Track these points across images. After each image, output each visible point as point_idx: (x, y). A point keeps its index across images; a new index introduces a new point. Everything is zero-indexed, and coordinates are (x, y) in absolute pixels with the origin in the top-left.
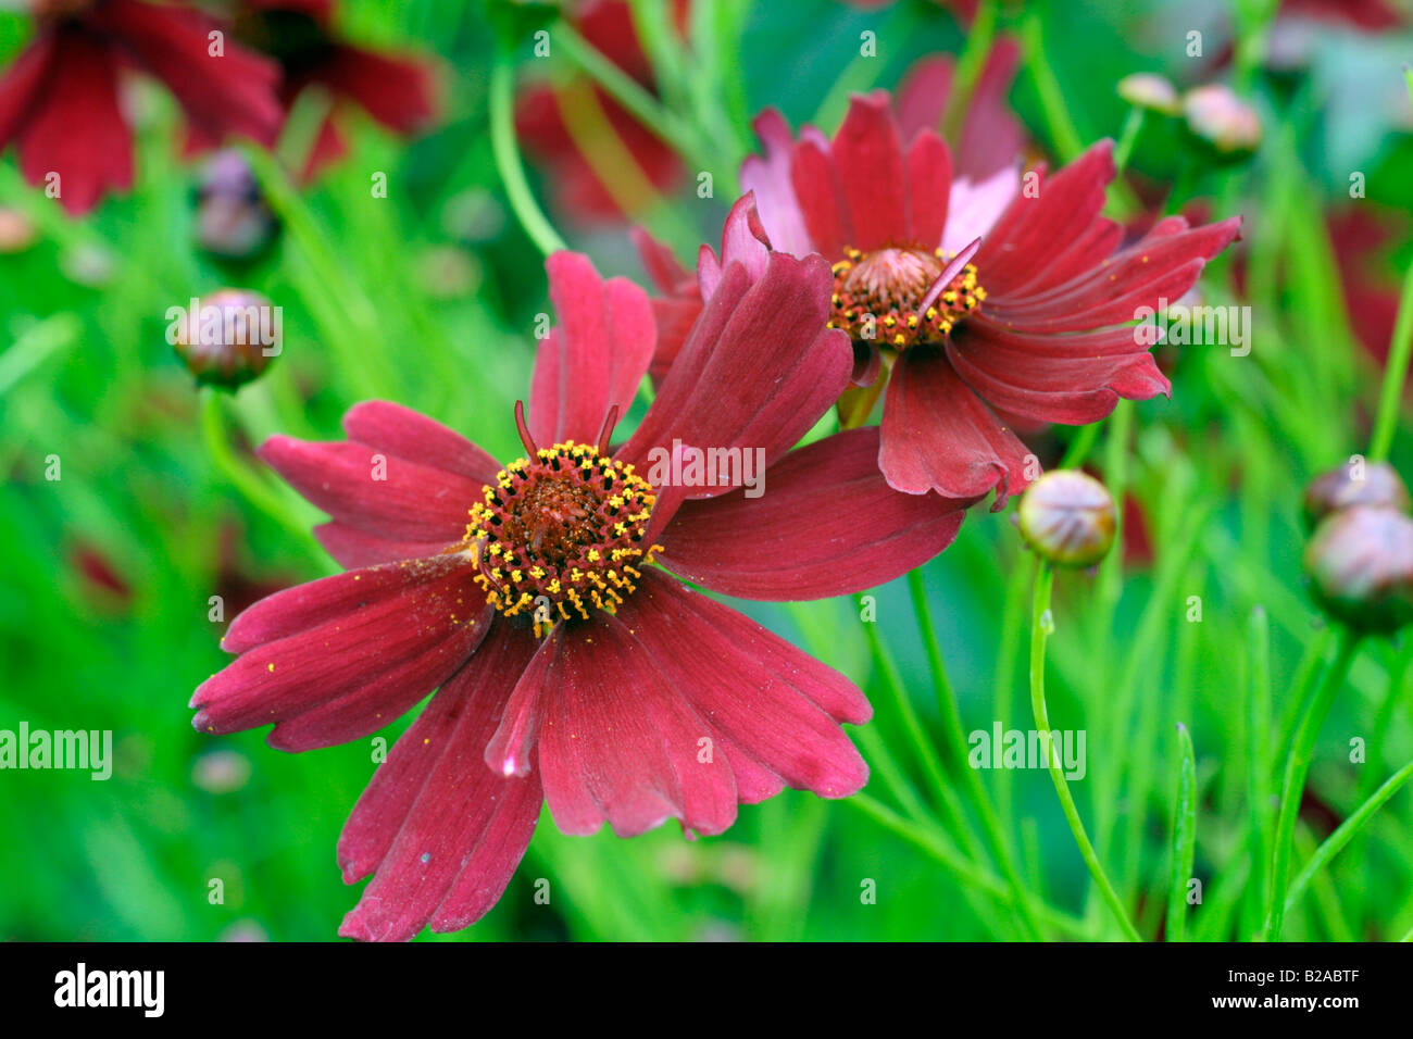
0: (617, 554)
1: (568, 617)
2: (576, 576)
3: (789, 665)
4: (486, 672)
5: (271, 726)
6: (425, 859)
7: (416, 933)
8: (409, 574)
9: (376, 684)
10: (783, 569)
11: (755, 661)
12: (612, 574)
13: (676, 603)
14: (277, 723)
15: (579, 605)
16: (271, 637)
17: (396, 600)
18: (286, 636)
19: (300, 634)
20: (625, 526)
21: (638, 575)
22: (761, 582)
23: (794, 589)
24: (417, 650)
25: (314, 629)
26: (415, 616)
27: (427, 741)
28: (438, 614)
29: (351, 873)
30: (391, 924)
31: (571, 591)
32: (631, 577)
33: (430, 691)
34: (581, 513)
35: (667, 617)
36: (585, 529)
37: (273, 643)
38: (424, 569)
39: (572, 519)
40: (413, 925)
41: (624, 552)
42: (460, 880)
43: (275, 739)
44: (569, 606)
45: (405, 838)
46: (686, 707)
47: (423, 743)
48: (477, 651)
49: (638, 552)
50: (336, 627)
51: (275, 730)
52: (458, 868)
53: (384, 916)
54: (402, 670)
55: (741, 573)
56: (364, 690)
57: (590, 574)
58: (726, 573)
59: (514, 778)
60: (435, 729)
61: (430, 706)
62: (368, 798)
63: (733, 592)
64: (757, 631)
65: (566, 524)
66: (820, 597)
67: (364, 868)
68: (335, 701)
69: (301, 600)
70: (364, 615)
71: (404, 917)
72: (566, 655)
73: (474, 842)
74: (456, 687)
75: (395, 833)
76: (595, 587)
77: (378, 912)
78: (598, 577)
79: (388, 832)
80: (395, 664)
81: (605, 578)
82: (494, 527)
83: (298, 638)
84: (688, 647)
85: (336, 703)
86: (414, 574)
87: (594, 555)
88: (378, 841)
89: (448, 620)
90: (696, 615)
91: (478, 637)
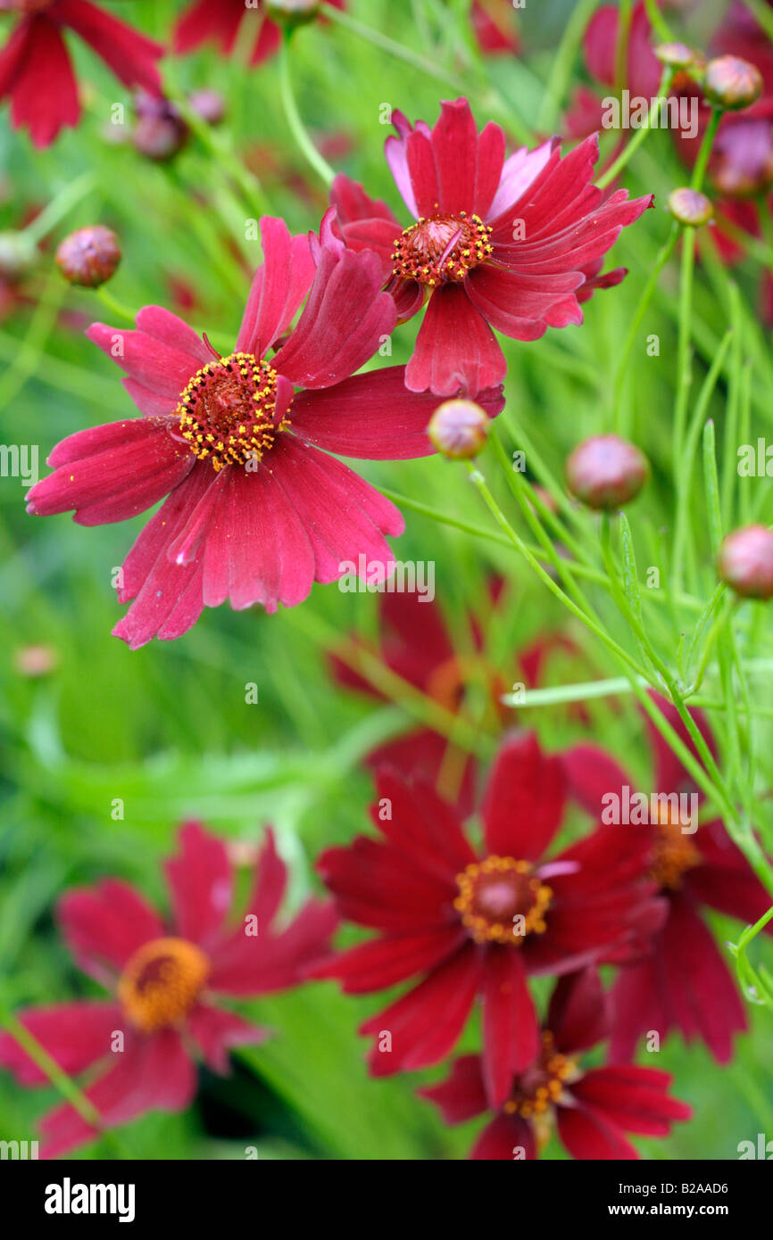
0: (256, 429)
1: (231, 463)
2: (232, 441)
3: (362, 495)
4: (196, 485)
5: (74, 512)
6: (159, 594)
7: (152, 638)
8: (153, 424)
9: (133, 490)
10: (367, 439)
11: (343, 491)
12: (254, 440)
13: (301, 453)
14: (78, 510)
15: (235, 457)
16: (73, 459)
17: (146, 440)
18: (83, 458)
19: (89, 458)
20: (262, 411)
21: (272, 439)
22: (353, 445)
23: (371, 452)
24: (157, 470)
25: (99, 455)
26: (155, 451)
27: (164, 523)
28: (168, 450)
29: (123, 596)
30: (139, 631)
31: (230, 450)
32: (268, 440)
33: (164, 496)
34: (239, 401)
35: (294, 462)
36: (239, 412)
37: (75, 463)
38: (161, 422)
39: (233, 405)
40: (150, 633)
41: (262, 427)
42: (176, 609)
43: (77, 519)
44: (230, 456)
45: (150, 580)
46: (296, 521)
47: (161, 524)
48: (190, 473)
49: (272, 426)
50: (110, 454)
51: (76, 514)
52: (176, 601)
53: (136, 626)
54: (149, 482)
55: (341, 438)
56: (126, 493)
57: (240, 440)
58: (333, 437)
59: (181, 566)
60: (169, 517)
61: (166, 503)
62: (133, 554)
63: (334, 450)
64: (348, 474)
65: (229, 408)
66: (385, 459)
67: (129, 595)
68: (110, 499)
69: (91, 438)
70: (127, 448)
71: (146, 628)
72: (232, 484)
73: (185, 587)
74: (180, 492)
75: (147, 576)
76: (244, 447)
77: (133, 623)
78: (245, 441)
79: (143, 575)
80: (145, 479)
81: (249, 443)
82: (192, 406)
83: (90, 460)
84: (306, 481)
85: (111, 500)
86: (156, 425)
87: (242, 429)
88: (138, 579)
89: (174, 454)
90: (312, 461)
91: (190, 465)
